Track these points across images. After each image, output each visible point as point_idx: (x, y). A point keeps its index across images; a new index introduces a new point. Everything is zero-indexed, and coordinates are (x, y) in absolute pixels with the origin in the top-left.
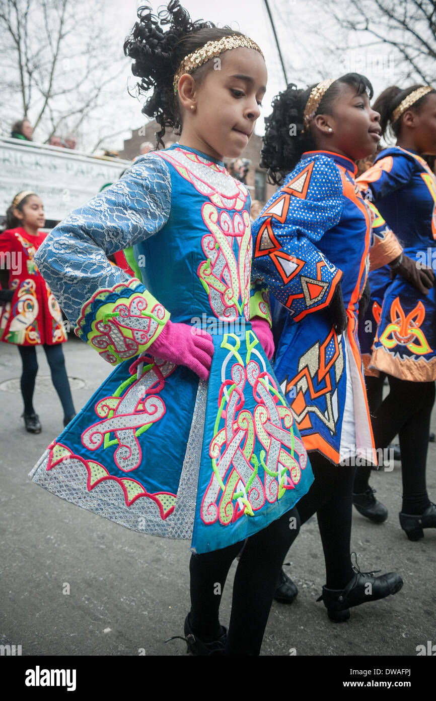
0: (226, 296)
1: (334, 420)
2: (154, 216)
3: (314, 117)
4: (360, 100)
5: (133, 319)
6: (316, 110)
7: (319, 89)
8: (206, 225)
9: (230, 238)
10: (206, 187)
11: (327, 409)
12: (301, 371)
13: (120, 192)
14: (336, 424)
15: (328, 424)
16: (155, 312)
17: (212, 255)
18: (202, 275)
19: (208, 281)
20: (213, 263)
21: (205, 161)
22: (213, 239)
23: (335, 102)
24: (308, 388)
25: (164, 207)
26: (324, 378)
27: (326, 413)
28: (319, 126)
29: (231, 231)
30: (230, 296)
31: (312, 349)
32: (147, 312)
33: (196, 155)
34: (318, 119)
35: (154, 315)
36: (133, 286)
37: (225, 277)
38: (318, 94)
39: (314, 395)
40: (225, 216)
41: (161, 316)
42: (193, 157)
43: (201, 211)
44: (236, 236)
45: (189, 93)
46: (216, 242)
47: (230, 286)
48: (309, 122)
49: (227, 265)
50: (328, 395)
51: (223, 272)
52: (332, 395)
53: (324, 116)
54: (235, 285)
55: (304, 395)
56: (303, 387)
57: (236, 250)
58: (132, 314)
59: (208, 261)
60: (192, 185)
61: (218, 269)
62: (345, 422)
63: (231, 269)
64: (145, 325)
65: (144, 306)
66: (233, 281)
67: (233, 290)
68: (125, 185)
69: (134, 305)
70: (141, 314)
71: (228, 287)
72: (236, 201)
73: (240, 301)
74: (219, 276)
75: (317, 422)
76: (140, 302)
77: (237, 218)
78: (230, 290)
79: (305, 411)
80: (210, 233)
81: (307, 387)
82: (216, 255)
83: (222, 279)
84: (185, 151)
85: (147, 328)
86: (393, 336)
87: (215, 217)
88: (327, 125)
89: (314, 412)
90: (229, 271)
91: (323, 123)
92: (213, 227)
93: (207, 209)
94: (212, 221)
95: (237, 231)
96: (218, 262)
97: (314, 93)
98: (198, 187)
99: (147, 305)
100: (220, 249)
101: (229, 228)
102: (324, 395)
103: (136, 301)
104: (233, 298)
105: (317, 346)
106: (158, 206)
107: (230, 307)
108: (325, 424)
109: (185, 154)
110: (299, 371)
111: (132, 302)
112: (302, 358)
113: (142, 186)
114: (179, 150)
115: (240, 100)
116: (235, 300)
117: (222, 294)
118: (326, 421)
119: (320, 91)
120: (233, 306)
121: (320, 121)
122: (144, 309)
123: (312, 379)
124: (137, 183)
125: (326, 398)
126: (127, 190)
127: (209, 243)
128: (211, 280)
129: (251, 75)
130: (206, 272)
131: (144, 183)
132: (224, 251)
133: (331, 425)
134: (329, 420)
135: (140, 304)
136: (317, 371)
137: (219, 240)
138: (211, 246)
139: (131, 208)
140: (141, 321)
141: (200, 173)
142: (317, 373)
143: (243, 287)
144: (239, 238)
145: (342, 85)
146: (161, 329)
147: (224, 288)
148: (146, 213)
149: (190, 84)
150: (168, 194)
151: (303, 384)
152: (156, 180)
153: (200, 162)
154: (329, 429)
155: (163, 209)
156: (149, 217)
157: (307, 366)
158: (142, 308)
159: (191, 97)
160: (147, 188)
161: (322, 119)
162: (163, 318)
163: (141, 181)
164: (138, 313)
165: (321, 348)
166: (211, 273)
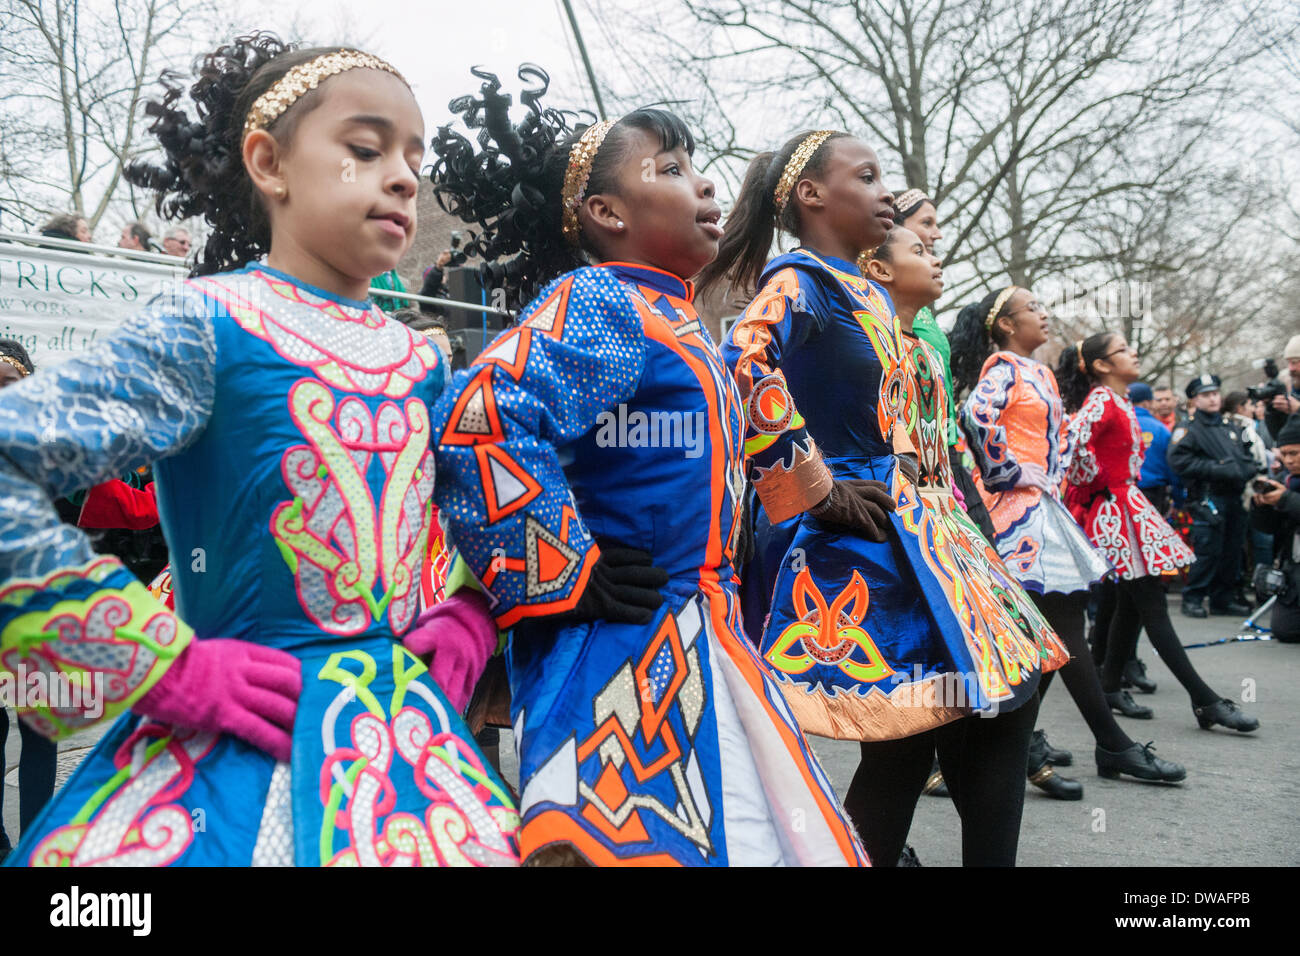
0: (339, 579)
1: (702, 822)
2: (173, 413)
3: (584, 199)
4: (670, 159)
5: (93, 647)
6: (585, 186)
7: (585, 144)
8: (298, 427)
9: (362, 456)
10: (307, 349)
11: (679, 799)
12: (603, 724)
13: (94, 363)
14: (709, 832)
15: (689, 832)
16: (152, 632)
17: (306, 493)
18: (281, 532)
19: (298, 544)
20: (309, 506)
21: (312, 299)
22: (313, 457)
23: (620, 167)
24: (627, 759)
25: (199, 394)
26: (658, 734)
27: (680, 809)
28: (597, 217)
29: (367, 440)
30: (351, 579)
31: (618, 678)
32: (133, 630)
33: (295, 287)
34: (592, 204)
35: (148, 638)
36: (99, 575)
37: (341, 538)
38: (585, 155)
39: (643, 774)
40: (354, 408)
41: (166, 638)
42: (287, 290)
43: (288, 397)
44: (377, 451)
45: (269, 164)
46: (320, 460)
47: (351, 555)
48: (576, 210)
49: (346, 513)
50: (676, 769)
51: (334, 525)
52: (684, 767)
53: (604, 198)
54: (367, 556)
55: (620, 772)
56: (614, 756)
57: (376, 481)
58: (90, 635)
59: (297, 503)
60: (271, 345)
61: (323, 520)
62: (731, 820)
63: (357, 519)
64: (123, 659)
65: (124, 617)
66: (362, 546)
67: (359, 566)
68: (108, 348)
69: (98, 615)
70: (113, 636)
71: (344, 558)
72: (389, 379)
73: (379, 588)
74: (324, 536)
75: (662, 830)
76: (115, 608)
77: (390, 413)
78: (352, 566)
79: (629, 806)
80: (309, 444)
81: (622, 756)
82: (318, 491)
83: (332, 543)
84: (273, 278)
85: (126, 667)
86: (804, 647)
87: (324, 410)
88: (611, 214)
89: (651, 810)
90: (351, 523)
91: (603, 211)
92: (317, 432)
93: (304, 394)
94: (315, 419)
95: (384, 440)
96: (322, 505)
97: (577, 152)
98: (286, 350)
99: (130, 616)
100: (329, 478)
101: (361, 433)
102: (668, 770)
103: (104, 607)
104: (358, 584)
105: (627, 670)
106: (184, 393)
107: (350, 602)
108: (681, 834)
109: (270, 283)
110: (599, 723)
111: (95, 608)
112: (600, 699)
113: (145, 351)
114: (260, 276)
115: (370, 164)
116: (365, 588)
117: (330, 575)
118: (683, 828)
119: (588, 148)
120: (360, 600)
121: (598, 208)
122: (124, 624)
123: (632, 740)
124: (133, 345)
125: (671, 776)
126: (110, 359)
127: (300, 465)
128: (304, 543)
129: (386, 114)
130: (290, 526)
131: (149, 345)
132: (342, 482)
133: (698, 833)
134: (690, 824)
135: (113, 614)
136: (639, 723)
137: (329, 459)
138: (308, 470)
139: (115, 397)
140: (114, 650)
141: (296, 321)
142: (639, 727)
143: (390, 559)
144: (388, 457)
145: (630, 133)
146: (161, 669)
147: (336, 561)
148: (154, 408)
149: (269, 148)
150: (207, 368)
151: (613, 750)
152: (180, 339)
153: (301, 300)
154: (696, 845)
155: (196, 399)
156: (163, 416)
157: (614, 715)
158: (116, 622)
159: (274, 172)
160: (157, 355)
161: (600, 202)
162: (169, 644)
163: (143, 342)
164: (107, 634)
165: (638, 672)
166: (305, 529)
